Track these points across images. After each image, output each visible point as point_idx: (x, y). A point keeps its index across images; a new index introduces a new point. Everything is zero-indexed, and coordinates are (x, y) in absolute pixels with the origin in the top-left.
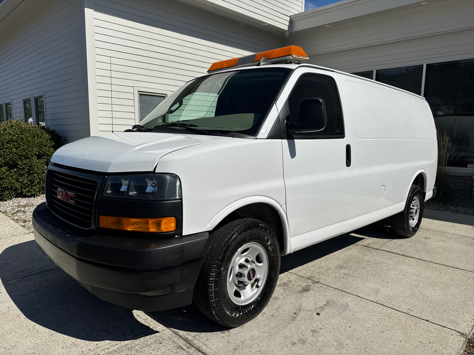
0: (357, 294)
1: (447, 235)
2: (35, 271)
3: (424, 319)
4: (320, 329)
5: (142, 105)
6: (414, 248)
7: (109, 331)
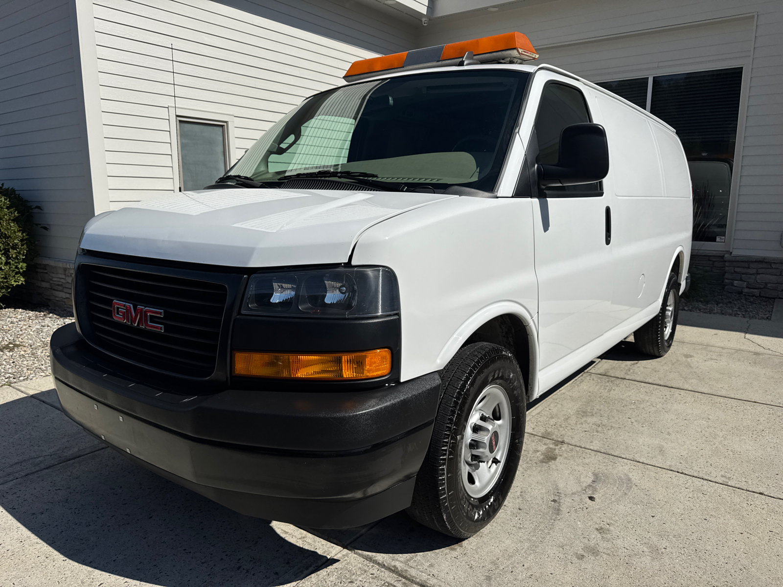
0: (633, 458)
1: (713, 349)
2: (45, 460)
3: (755, 491)
4: (608, 526)
5: (184, 141)
6: (678, 374)
7: (244, 569)
